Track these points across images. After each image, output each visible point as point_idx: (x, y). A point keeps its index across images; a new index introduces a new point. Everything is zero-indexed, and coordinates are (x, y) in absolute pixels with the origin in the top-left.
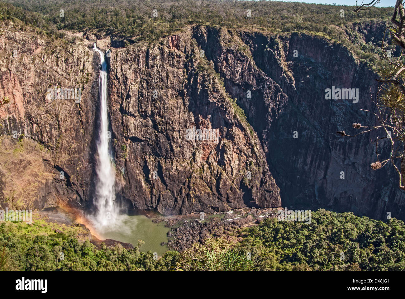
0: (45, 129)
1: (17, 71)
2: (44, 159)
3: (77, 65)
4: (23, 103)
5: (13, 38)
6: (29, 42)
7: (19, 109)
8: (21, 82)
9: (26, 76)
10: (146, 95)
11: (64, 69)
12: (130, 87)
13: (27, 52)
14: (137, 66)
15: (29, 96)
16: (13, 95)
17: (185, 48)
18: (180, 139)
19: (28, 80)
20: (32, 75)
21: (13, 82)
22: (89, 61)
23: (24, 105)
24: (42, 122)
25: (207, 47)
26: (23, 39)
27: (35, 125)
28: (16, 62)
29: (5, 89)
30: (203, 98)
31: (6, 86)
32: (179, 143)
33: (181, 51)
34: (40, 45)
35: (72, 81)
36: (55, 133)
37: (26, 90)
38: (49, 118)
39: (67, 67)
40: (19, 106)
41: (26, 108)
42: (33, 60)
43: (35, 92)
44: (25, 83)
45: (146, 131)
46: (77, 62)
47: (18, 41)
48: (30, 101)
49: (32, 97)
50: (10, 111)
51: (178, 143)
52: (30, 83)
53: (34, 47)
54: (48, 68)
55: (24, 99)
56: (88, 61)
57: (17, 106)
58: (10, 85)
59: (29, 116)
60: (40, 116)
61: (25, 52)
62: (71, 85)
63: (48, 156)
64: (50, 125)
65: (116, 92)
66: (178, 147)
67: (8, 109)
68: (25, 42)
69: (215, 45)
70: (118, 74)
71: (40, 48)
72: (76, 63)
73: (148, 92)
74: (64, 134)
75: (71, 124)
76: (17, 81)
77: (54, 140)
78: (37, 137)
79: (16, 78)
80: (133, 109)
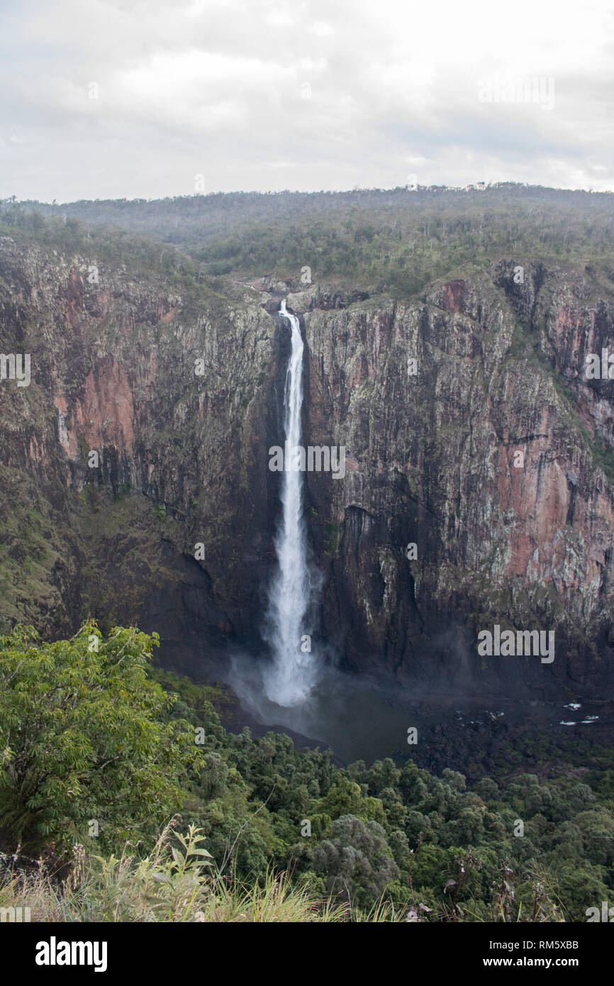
0: (170, 476)
1: (126, 359)
2: (165, 537)
3: (243, 347)
4: (133, 421)
5: (123, 293)
6: (153, 300)
7: (124, 433)
8: (132, 379)
9: (142, 368)
10: (384, 414)
11: (215, 354)
12: (350, 395)
13: (146, 320)
14: (369, 349)
15: (143, 407)
16: (115, 405)
17: (479, 309)
18: (458, 516)
19: (144, 376)
20: (152, 365)
21: (117, 379)
22: (267, 338)
23: (133, 425)
24: (166, 462)
25: (534, 306)
26: (141, 295)
27: (151, 468)
28: (125, 341)
29: (102, 393)
30: (517, 426)
31: (103, 389)
32: (457, 527)
33: (470, 315)
34: (172, 306)
35: (231, 379)
36: (189, 486)
37: (140, 396)
38: (180, 455)
39: (222, 350)
40: (125, 427)
41: (137, 431)
42: (157, 336)
43: (155, 399)
44: (139, 382)
45: (383, 495)
46: (243, 340)
47: (132, 299)
48: (146, 418)
49: (149, 411)
50: (107, 436)
51: (454, 526)
52: (147, 382)
53: (161, 311)
54: (185, 351)
55: (135, 413)
56: (264, 337)
57: (120, 427)
58: (111, 385)
59: (140, 448)
60: (163, 449)
61: (143, 320)
62: (227, 388)
63: (170, 533)
64: (181, 469)
65: (321, 406)
66: (453, 535)
67: (105, 432)
68: (145, 300)
69: (554, 303)
70: (325, 365)
71: (172, 311)
72: (240, 342)
73: (389, 408)
74: (208, 490)
75: (222, 469)
76: (124, 376)
77: (186, 499)
78: (153, 491)
79: (123, 372)
80: (356, 443)
